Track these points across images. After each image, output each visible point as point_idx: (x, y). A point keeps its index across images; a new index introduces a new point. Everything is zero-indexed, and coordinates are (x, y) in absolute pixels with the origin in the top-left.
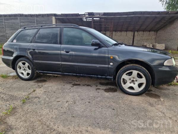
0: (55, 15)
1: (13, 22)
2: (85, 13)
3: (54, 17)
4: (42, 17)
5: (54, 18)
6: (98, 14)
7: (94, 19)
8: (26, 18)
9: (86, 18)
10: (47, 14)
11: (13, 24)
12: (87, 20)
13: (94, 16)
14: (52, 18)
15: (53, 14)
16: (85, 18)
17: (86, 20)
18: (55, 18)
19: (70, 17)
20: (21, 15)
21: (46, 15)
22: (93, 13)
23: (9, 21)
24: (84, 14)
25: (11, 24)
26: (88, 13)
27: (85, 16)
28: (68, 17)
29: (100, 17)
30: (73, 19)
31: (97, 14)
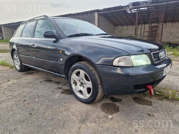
0: (98, 11)
2: (129, 4)
4: (87, 14)
6: (145, 3)
7: (141, 9)
9: (130, 10)
10: (90, 11)
12: (133, 12)
13: (140, 6)
14: (95, 14)
15: (95, 10)
16: (128, 10)
17: (131, 11)
18: (98, 14)
19: (112, 11)
22: (138, 2)
24: (128, 6)
26: (132, 3)
27: (129, 7)
28: (110, 11)
29: (147, 5)
30: (116, 12)
31: (143, 2)
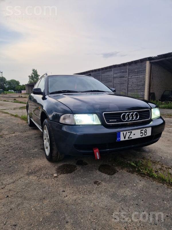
0: (150, 59)
1: (108, 75)
3: (148, 61)
4: (135, 64)
5: (148, 63)
8: (119, 68)
11: (108, 76)
14: (146, 63)
15: (147, 58)
18: (150, 63)
20: (115, 66)
21: (139, 61)
23: (105, 74)
25: (106, 77)
28: (168, 58)
